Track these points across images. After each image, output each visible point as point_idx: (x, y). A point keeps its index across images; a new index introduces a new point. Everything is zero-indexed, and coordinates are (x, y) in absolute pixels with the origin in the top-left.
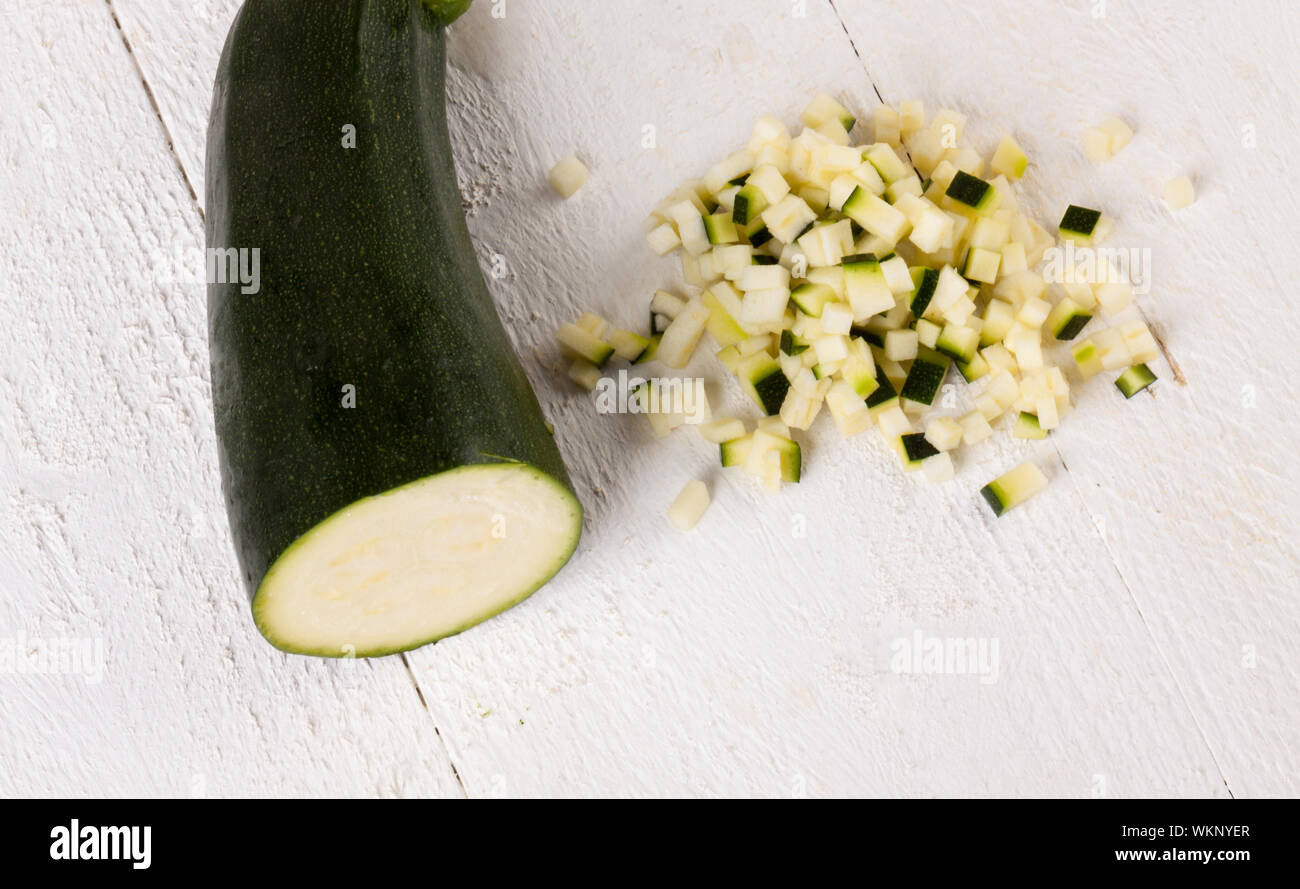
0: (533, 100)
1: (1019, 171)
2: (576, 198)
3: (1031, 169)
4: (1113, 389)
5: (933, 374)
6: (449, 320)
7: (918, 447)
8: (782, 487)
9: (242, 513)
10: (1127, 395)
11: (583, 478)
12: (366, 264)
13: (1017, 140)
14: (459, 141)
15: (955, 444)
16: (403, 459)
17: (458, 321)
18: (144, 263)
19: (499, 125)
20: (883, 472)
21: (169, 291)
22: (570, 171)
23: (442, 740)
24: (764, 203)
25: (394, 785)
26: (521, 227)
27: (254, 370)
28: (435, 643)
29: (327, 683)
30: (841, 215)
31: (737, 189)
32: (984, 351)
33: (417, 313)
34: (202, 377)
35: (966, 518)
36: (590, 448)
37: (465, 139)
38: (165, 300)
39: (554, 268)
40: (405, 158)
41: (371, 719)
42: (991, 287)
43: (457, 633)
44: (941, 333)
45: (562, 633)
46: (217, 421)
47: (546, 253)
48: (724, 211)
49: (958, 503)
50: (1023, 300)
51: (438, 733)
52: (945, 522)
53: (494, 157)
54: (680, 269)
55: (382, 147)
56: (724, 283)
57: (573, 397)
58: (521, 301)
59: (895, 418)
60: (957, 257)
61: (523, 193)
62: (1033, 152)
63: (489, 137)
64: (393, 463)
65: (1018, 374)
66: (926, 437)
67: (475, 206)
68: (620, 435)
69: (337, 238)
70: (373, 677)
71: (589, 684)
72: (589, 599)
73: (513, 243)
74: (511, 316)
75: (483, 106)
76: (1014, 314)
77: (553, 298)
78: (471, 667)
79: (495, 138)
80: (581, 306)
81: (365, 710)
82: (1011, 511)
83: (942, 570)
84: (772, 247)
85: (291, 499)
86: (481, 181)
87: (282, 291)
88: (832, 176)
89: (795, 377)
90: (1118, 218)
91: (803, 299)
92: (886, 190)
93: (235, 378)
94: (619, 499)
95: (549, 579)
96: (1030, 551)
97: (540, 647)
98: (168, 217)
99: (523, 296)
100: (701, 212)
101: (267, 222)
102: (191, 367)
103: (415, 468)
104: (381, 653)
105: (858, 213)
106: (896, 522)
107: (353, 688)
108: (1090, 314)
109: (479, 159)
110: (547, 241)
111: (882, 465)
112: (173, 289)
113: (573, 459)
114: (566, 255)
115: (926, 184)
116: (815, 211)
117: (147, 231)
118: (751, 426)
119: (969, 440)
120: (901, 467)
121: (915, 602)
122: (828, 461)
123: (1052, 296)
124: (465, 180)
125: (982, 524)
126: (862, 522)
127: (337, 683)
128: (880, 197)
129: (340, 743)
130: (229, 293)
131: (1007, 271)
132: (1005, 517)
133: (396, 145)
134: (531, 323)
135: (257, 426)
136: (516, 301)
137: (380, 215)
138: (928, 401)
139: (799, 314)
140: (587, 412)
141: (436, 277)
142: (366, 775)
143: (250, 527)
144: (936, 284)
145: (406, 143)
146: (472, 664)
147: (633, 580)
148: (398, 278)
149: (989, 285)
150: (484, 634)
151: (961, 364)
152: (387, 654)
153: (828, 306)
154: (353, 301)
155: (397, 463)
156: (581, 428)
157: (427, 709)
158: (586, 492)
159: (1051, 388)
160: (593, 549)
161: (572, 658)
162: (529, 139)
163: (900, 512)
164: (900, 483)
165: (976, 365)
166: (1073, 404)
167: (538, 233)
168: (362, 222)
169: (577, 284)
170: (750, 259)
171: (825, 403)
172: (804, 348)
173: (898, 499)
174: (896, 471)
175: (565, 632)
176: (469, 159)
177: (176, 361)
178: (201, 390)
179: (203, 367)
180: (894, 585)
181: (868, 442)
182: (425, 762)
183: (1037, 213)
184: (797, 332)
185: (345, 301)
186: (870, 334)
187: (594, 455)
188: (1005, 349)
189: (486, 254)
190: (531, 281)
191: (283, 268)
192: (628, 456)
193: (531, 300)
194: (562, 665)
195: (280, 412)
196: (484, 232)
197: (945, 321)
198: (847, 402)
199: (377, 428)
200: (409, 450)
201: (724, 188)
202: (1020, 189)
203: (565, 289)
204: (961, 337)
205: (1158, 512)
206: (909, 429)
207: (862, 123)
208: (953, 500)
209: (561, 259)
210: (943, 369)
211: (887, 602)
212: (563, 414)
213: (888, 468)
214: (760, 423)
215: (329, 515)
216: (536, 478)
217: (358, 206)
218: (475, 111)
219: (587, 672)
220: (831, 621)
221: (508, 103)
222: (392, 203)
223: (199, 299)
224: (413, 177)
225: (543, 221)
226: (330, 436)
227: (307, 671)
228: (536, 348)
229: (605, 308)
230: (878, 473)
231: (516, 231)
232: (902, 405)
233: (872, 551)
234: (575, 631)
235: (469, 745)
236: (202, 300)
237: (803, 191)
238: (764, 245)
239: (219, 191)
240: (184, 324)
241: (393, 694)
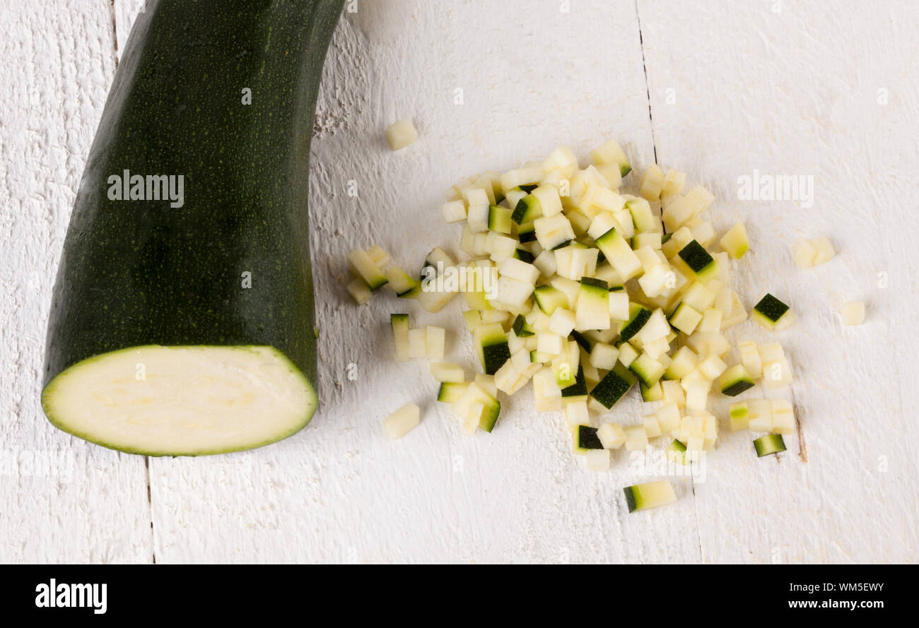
0: (396, 66)
1: (740, 253)
2: (401, 152)
3: (749, 254)
4: (750, 445)
5: (620, 386)
6: (268, 226)
7: (589, 439)
8: (476, 431)
9: (60, 318)
10: (759, 455)
11: (330, 370)
12: (221, 162)
13: (747, 227)
14: (330, 77)
15: (617, 446)
16: (194, 325)
17: (275, 229)
18: (60, 85)
19: (364, 75)
20: (557, 447)
21: (71, 115)
22: (404, 133)
23: (153, 533)
24: (540, 213)
25: (104, 556)
26: (352, 159)
27: (107, 212)
28: (174, 457)
29: (83, 458)
30: (592, 244)
31: (523, 195)
32: (664, 383)
33: (246, 213)
34: (72, 189)
35: (606, 506)
36: (344, 348)
37: (334, 77)
38: (66, 120)
39: (366, 201)
40: (281, 87)
41: (105, 498)
42: (686, 336)
43: (194, 456)
44: (638, 357)
45: (272, 484)
46: (67, 238)
47: (364, 187)
48: (508, 206)
49: (604, 492)
50: (707, 355)
51: (152, 526)
52: (589, 502)
53: (351, 99)
54: (460, 236)
55: (266, 72)
56: (488, 261)
57: (345, 305)
58: (332, 218)
59: (580, 411)
60: (670, 304)
61: (363, 134)
62: (755, 241)
63: (353, 82)
64: (186, 326)
65: (684, 410)
66: (597, 433)
67: (323, 131)
68: (370, 348)
69: (206, 133)
70: (119, 467)
71: (278, 530)
72: (301, 465)
73: (342, 170)
74: (321, 226)
75: (357, 57)
76: (697, 364)
77: (357, 223)
78: (194, 485)
79: (357, 84)
80: (376, 236)
81: (104, 490)
82: (641, 512)
83: (573, 538)
84: (534, 248)
85: (100, 323)
86: (335, 114)
87: (151, 159)
88: (598, 210)
89: (516, 353)
90: (801, 315)
91: (543, 297)
92: (634, 236)
93: (92, 212)
94: (351, 397)
95: (277, 440)
96: (644, 547)
97: (252, 488)
98: (91, 57)
99: (335, 212)
100: (490, 200)
101: (158, 100)
102: (67, 178)
103: (200, 336)
104: (130, 451)
105: (608, 249)
106: (552, 489)
107: (101, 470)
108: (753, 382)
109: (339, 96)
110: (368, 178)
111: (557, 441)
112: (75, 112)
113: (328, 352)
114: (378, 193)
115: (667, 237)
116: (575, 233)
117: (71, 61)
118: (470, 377)
119: (628, 447)
120: (571, 449)
121: (544, 556)
122: (518, 423)
123: (729, 359)
124: (324, 109)
125: (615, 514)
126: (527, 480)
127: (89, 462)
128: (626, 240)
129: (76, 508)
130: (111, 144)
131: (703, 329)
132: (635, 514)
133: (278, 75)
134: (334, 236)
135: (95, 257)
136: (328, 215)
137: (245, 127)
138: (609, 406)
139: (536, 306)
140: (351, 321)
141: (271, 189)
142: (87, 541)
143: (62, 331)
144: (646, 321)
145: (285, 76)
146: (196, 483)
147: (339, 463)
148: (241, 180)
149: (685, 335)
150: (213, 463)
151: (643, 385)
152: (135, 454)
153: (559, 311)
154: (201, 188)
155: (189, 327)
156: (343, 331)
157: (150, 507)
158: (328, 382)
159: (704, 431)
160: (318, 428)
161: (272, 506)
162: (382, 94)
163: (558, 482)
164: (566, 460)
165: (655, 391)
166: (716, 447)
167: (363, 169)
168: (230, 127)
169: (378, 218)
170: (513, 251)
171: (531, 380)
172: (530, 334)
173: (560, 472)
174: (567, 450)
175: (275, 483)
176: (332, 93)
177: (57, 169)
178: (68, 199)
179: (76, 182)
180: (534, 537)
181: (553, 420)
182: (134, 546)
183: (742, 289)
184: (529, 320)
185: (194, 185)
186: (584, 341)
187: (345, 355)
188: (681, 387)
189: (319, 171)
190: (346, 203)
191: (158, 140)
192: (370, 365)
193: (339, 219)
194: (263, 509)
195: (115, 253)
196: (324, 155)
197: (643, 349)
198: (548, 386)
199: (183, 294)
200: (201, 320)
201: (514, 189)
202: (736, 266)
203: (368, 219)
204: (651, 366)
205: (751, 553)
206: (587, 422)
207: (635, 172)
208: (600, 487)
209: (373, 195)
210: (629, 386)
211: (523, 548)
212: (332, 315)
213: (561, 444)
214: (477, 377)
215: (123, 348)
216: (291, 371)
217: (231, 113)
218: (350, 58)
219: (280, 521)
220: (477, 548)
221: (376, 61)
222: (258, 120)
223: (91, 128)
224: (281, 103)
225: (370, 161)
226: (146, 286)
227: (71, 444)
228: (330, 256)
229: (393, 246)
230: (552, 446)
231: (347, 161)
232: (588, 402)
233: (526, 504)
234: (283, 486)
235: (172, 545)
236: (94, 130)
237: (572, 213)
238: (528, 243)
239: (132, 61)
240: (73, 143)
241: (128, 483)
